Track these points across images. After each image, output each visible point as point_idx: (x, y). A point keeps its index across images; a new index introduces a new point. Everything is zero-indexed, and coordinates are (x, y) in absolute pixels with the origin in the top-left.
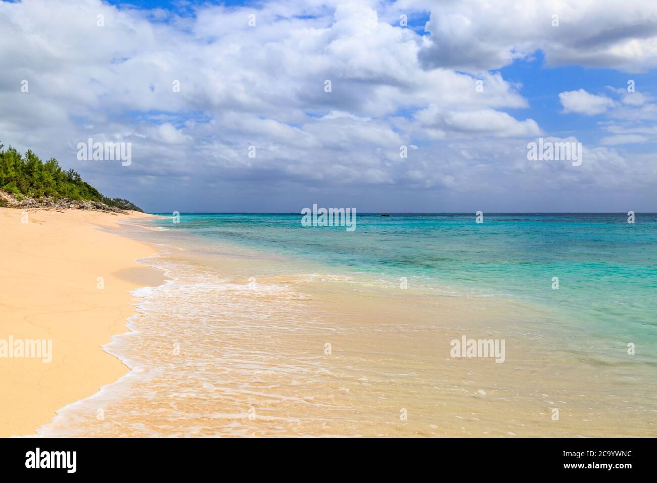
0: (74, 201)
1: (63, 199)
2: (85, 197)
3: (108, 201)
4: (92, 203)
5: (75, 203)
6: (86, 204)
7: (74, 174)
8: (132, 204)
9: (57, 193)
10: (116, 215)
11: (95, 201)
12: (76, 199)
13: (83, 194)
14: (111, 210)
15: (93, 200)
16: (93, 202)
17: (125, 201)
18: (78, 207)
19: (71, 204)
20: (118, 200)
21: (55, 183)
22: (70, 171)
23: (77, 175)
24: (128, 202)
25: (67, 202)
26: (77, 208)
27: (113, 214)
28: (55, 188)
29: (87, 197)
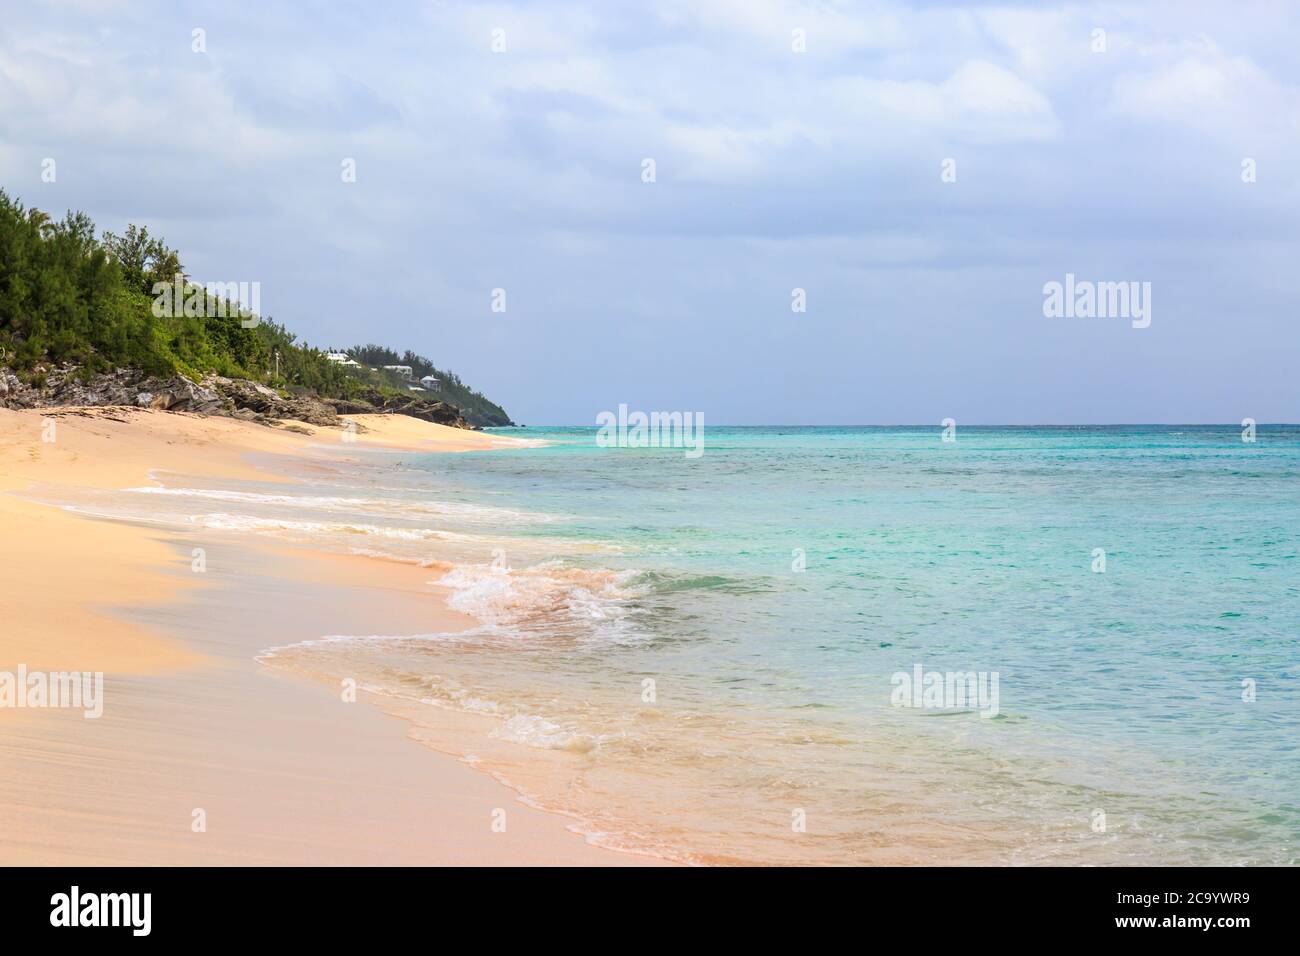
0: (152, 378)
1: (113, 371)
2: (192, 363)
3: (313, 369)
4: (218, 385)
5: (154, 389)
6: (197, 390)
7: (149, 252)
8: (446, 382)
9: (92, 350)
10: (305, 432)
11: (231, 377)
12: (161, 374)
13: (185, 347)
14: (293, 413)
15: (222, 374)
16: (224, 381)
17: (410, 360)
18: (167, 401)
19: (141, 390)
20: (375, 357)
21: (84, 310)
22: (131, 234)
23: (159, 253)
24: (428, 369)
25: (127, 385)
26: (162, 406)
27: (294, 430)
28: (85, 329)
29: (200, 361)
